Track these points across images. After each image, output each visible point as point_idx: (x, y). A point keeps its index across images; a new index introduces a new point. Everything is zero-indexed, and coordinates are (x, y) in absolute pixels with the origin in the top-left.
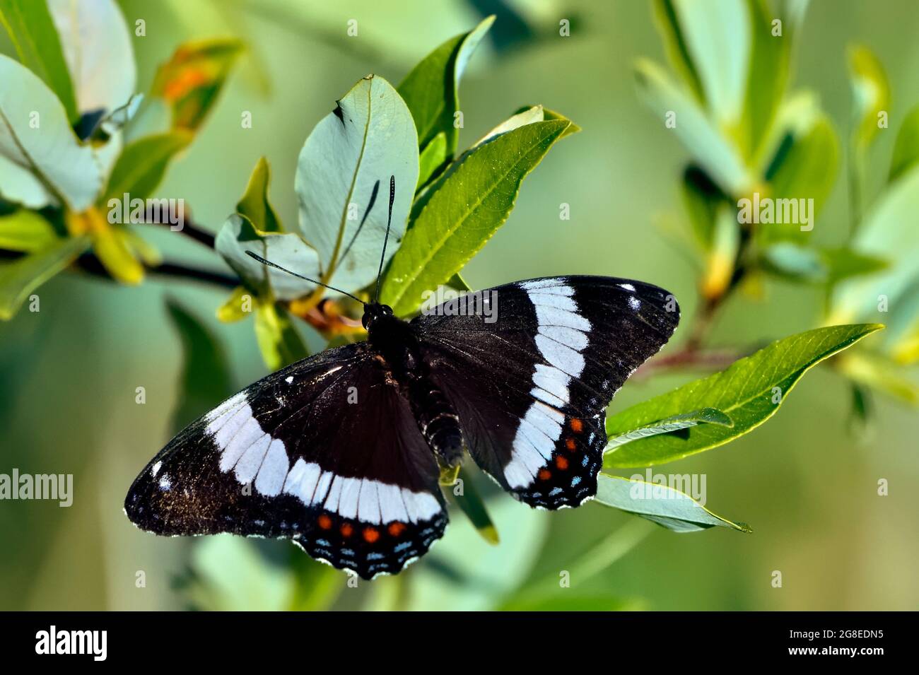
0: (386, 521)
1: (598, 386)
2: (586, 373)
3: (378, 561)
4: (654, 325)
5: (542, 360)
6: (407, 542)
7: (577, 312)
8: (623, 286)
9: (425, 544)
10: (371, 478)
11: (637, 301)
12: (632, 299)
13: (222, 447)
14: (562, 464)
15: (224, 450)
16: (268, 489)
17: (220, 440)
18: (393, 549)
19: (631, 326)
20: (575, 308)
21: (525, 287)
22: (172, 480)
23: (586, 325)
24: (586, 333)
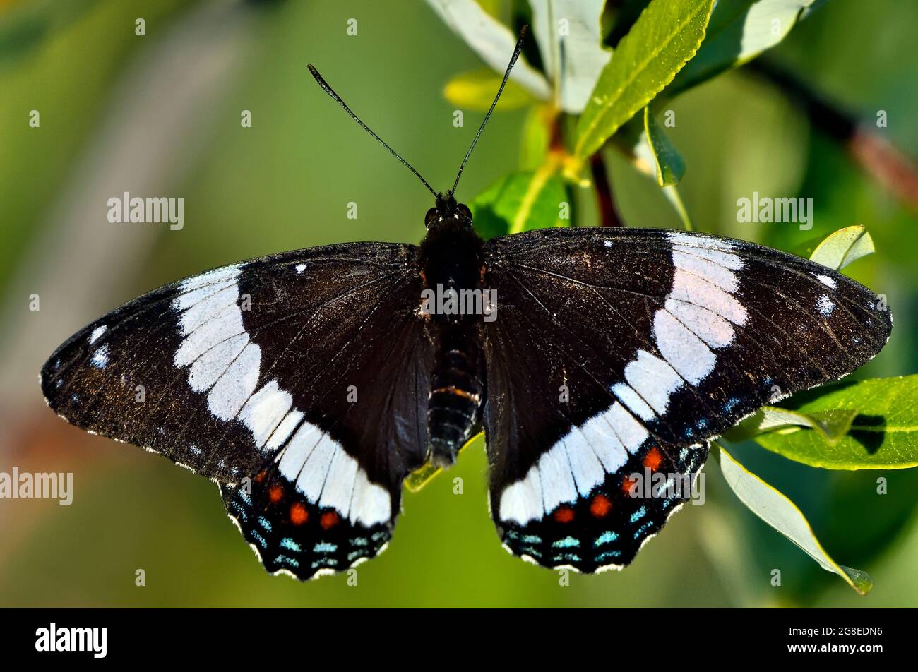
0: (323, 504)
1: (718, 405)
2: (709, 383)
3: (290, 553)
4: (842, 342)
5: (652, 346)
6: (333, 543)
7: (734, 295)
8: (820, 277)
9: (350, 557)
10: (334, 437)
11: (831, 304)
12: (825, 298)
13: (186, 331)
14: (601, 508)
15: (187, 336)
16: (220, 407)
17: (187, 322)
18: (314, 546)
19: (808, 334)
20: (734, 288)
21: (674, 240)
22: (109, 356)
23: (740, 315)
24: (735, 326)
